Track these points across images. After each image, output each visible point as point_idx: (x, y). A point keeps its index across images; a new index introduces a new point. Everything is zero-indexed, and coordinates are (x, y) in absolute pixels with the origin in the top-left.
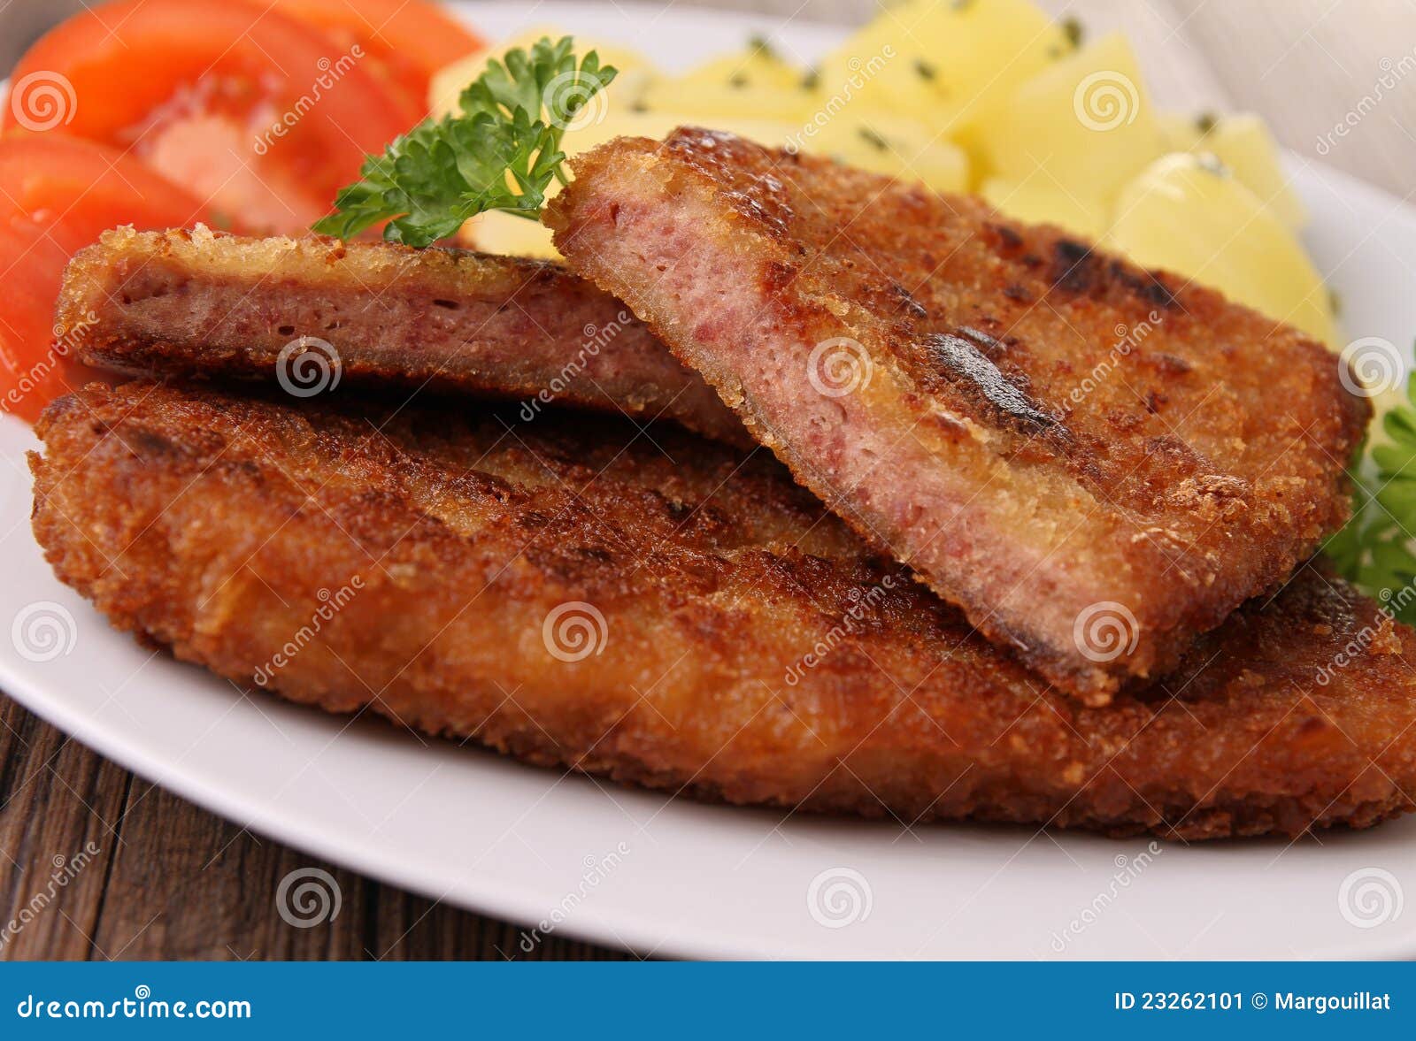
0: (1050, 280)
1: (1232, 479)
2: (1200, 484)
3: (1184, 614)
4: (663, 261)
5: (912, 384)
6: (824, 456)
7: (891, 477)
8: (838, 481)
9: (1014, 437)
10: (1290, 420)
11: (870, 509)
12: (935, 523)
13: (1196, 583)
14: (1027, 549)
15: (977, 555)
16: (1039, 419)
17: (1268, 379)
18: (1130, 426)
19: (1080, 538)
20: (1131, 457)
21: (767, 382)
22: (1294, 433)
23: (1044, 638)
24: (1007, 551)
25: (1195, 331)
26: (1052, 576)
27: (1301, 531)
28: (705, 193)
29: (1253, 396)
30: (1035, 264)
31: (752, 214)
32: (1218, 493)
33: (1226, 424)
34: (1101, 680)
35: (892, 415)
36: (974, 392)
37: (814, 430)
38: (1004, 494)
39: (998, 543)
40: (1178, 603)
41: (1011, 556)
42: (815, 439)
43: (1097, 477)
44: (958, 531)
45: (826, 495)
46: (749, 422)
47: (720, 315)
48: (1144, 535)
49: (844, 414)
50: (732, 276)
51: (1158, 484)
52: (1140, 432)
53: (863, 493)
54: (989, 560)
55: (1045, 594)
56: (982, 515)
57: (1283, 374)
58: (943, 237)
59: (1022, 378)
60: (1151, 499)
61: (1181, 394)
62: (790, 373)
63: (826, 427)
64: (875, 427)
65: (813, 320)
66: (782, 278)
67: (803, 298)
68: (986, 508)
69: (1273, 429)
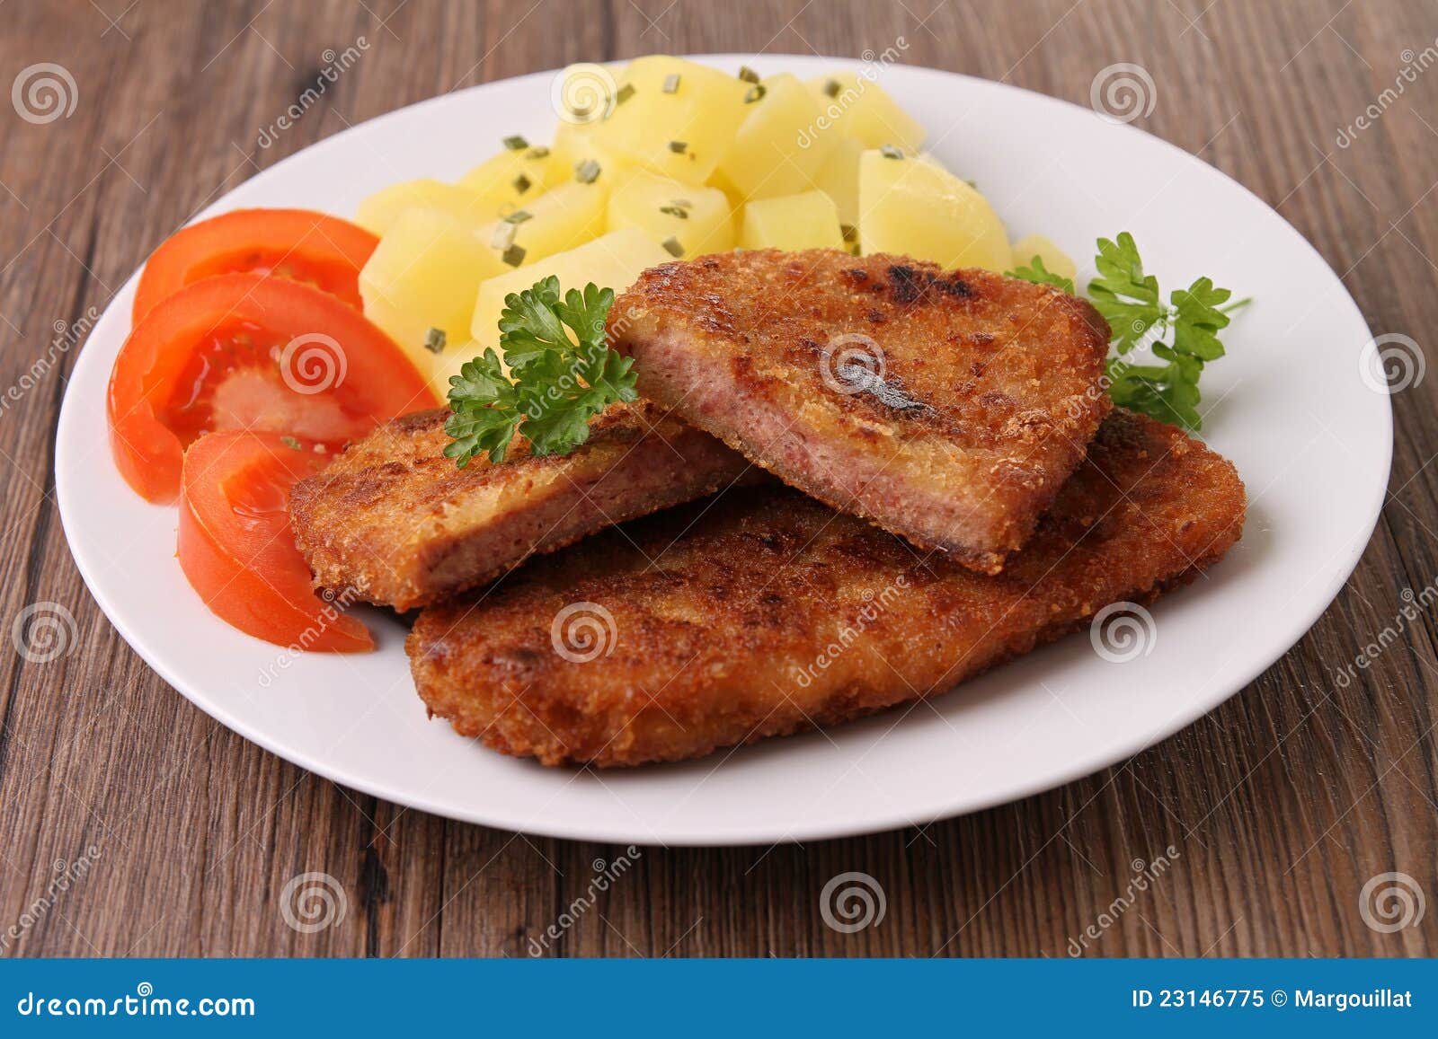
0: (893, 299)
1: (1037, 411)
2: (1020, 419)
3: (1031, 507)
4: (669, 372)
5: (838, 410)
6: (798, 465)
7: (841, 468)
8: (810, 478)
9: (905, 424)
10: (1062, 357)
11: (834, 489)
12: (874, 490)
13: (1033, 487)
14: (932, 494)
15: (904, 503)
16: (916, 406)
17: (1043, 330)
18: (969, 392)
19: (961, 479)
20: (975, 413)
21: (752, 429)
22: (1065, 364)
23: (955, 542)
24: (921, 496)
25: (990, 308)
26: (951, 507)
27: (1086, 429)
28: (682, 323)
29: (1036, 346)
30: (879, 289)
31: (713, 328)
32: (1032, 423)
33: (1024, 371)
34: (994, 558)
35: (833, 434)
36: (874, 401)
37: (788, 451)
38: (911, 464)
39: (915, 493)
40: (1026, 502)
41: (924, 499)
42: (790, 456)
43: (960, 435)
44: (889, 491)
45: (806, 488)
46: (748, 456)
47: (713, 395)
48: (997, 467)
49: (804, 437)
50: (713, 371)
51: (995, 426)
52: (975, 394)
53: (827, 482)
54: (912, 504)
55: (949, 516)
56: (901, 479)
57: (1051, 323)
58: (819, 291)
59: (897, 381)
60: (994, 438)
61: (993, 358)
62: (765, 421)
63: (795, 448)
64: (825, 442)
65: (770, 387)
66: (745, 365)
67: (762, 374)
68: (903, 475)
69: (1052, 364)
